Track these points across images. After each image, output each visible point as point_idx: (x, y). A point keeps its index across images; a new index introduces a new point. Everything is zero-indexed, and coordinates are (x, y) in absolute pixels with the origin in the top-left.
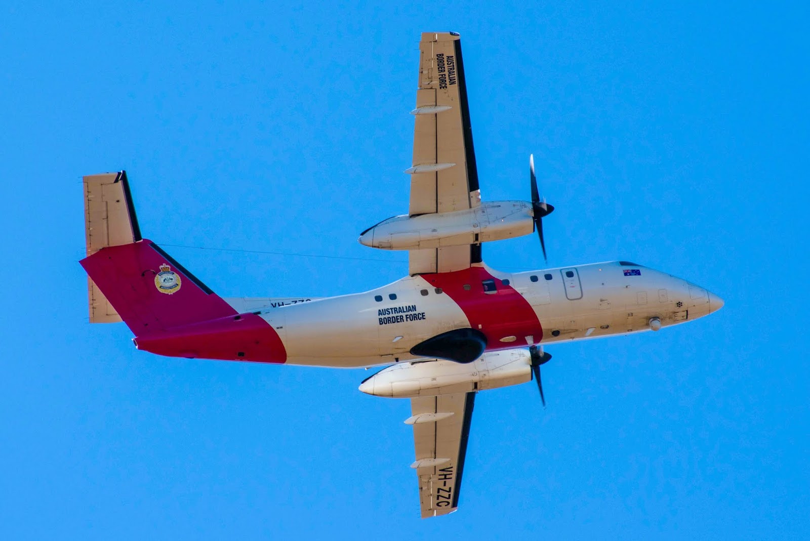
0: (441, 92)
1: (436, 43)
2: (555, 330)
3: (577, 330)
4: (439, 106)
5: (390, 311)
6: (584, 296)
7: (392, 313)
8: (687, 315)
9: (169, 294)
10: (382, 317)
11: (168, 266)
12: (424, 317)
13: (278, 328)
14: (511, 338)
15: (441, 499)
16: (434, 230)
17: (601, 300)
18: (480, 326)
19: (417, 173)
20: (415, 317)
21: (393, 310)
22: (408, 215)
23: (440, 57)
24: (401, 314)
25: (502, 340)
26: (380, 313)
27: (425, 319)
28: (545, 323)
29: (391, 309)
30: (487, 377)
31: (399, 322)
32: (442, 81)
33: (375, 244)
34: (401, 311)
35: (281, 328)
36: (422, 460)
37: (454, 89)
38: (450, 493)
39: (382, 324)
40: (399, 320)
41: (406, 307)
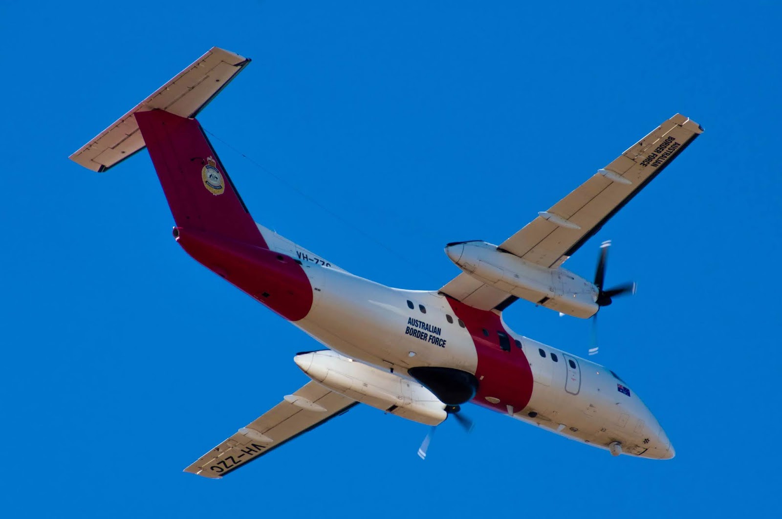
0: (638, 166)
1: (680, 127)
2: (534, 411)
3: (550, 420)
4: (624, 177)
5: (419, 323)
6: (580, 393)
7: (420, 327)
8: (644, 452)
9: (214, 194)
10: (411, 326)
11: (214, 161)
12: (444, 345)
13: (316, 289)
14: (496, 400)
15: (222, 465)
16: (517, 276)
17: (591, 406)
18: (482, 378)
19: (549, 221)
20: (436, 341)
21: (421, 324)
22: (497, 246)
23: (671, 139)
24: (426, 332)
25: (487, 398)
26: (411, 321)
27: (444, 347)
28: (534, 403)
29: (420, 322)
30: (409, 406)
31: (422, 339)
32: (649, 159)
33: (461, 262)
34: (428, 329)
35: (319, 290)
36: (252, 430)
37: (650, 169)
38: (233, 464)
39: (408, 333)
40: (423, 337)
41: (433, 327)
